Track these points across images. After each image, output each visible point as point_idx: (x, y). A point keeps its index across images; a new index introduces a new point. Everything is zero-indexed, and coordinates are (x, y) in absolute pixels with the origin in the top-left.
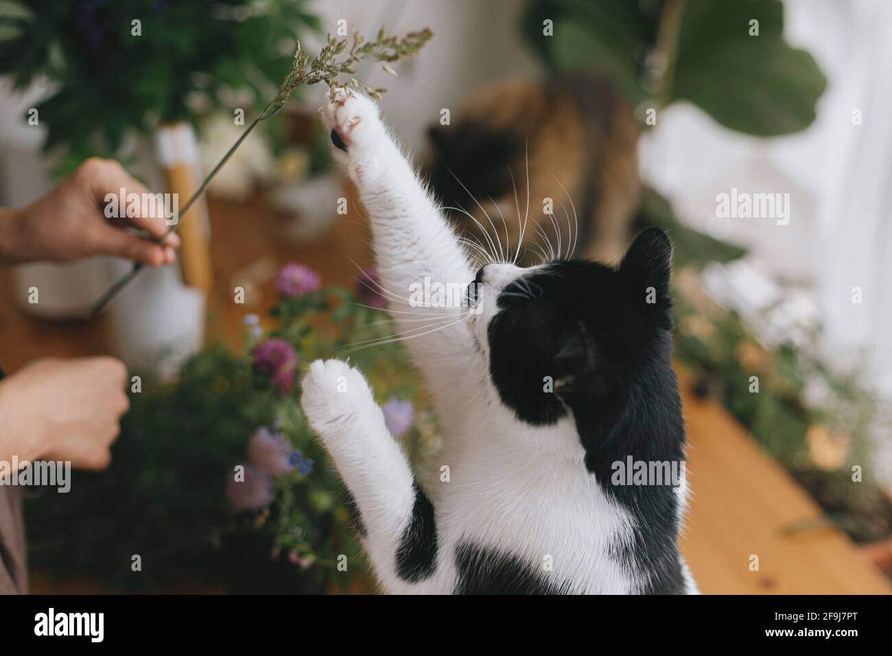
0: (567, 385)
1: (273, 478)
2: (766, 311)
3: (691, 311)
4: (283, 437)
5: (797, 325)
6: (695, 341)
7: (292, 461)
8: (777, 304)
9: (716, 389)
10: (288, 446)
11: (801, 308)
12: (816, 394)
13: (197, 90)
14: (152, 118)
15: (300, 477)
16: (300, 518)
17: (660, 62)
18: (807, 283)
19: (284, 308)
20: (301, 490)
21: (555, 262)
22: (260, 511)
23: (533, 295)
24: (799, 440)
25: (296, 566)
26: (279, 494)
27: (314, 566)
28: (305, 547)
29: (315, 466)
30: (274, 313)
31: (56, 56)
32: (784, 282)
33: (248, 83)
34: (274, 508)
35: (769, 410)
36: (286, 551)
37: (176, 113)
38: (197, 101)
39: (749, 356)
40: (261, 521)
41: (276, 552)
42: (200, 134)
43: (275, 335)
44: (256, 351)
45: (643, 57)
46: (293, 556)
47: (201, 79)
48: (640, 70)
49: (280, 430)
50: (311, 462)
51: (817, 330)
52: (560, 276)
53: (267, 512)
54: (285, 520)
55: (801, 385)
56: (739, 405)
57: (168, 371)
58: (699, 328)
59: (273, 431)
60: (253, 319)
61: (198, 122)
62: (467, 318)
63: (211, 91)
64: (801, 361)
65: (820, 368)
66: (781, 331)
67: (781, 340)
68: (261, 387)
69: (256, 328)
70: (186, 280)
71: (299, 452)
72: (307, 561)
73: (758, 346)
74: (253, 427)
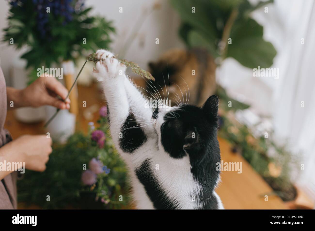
0: (188, 147)
1: (97, 174)
2: (256, 125)
3: (232, 125)
4: (100, 161)
5: (266, 130)
6: (232, 134)
7: (104, 169)
8: (259, 123)
9: (239, 150)
10: (102, 165)
11: (267, 125)
12: (271, 152)
13: (75, 50)
14: (61, 59)
15: (106, 174)
16: (105, 187)
17: (223, 45)
18: (269, 117)
19: (102, 120)
20: (105, 179)
21: (182, 106)
22: (93, 185)
23: (176, 117)
24: (266, 167)
25: (103, 203)
26: (99, 180)
27: (109, 203)
28: (107, 197)
29: (111, 171)
30: (99, 122)
31: (31, 38)
32: (262, 116)
33: (91, 48)
34: (97, 184)
35: (256, 157)
36: (100, 198)
37: (68, 57)
38: (75, 54)
39: (250, 140)
40: (93, 188)
41: (97, 198)
42: (76, 64)
43: (99, 129)
44: (93, 134)
45: (218, 43)
46: (103, 200)
47: (76, 47)
48: (216, 47)
49: (100, 159)
50: (109, 170)
51: (272, 132)
52: (185, 111)
53: (95, 185)
54: (100, 188)
55: (267, 150)
56: (247, 155)
57: (63, 140)
58: (234, 130)
59: (97, 159)
60: (92, 124)
61: (75, 60)
62: (153, 123)
63: (80, 51)
64: (267, 142)
65: (273, 144)
66: (260, 132)
67: (260, 135)
68: (93, 145)
69: (92, 126)
70: (70, 111)
71: (106, 166)
72: (107, 202)
73: (253, 137)
74: (91, 158)
